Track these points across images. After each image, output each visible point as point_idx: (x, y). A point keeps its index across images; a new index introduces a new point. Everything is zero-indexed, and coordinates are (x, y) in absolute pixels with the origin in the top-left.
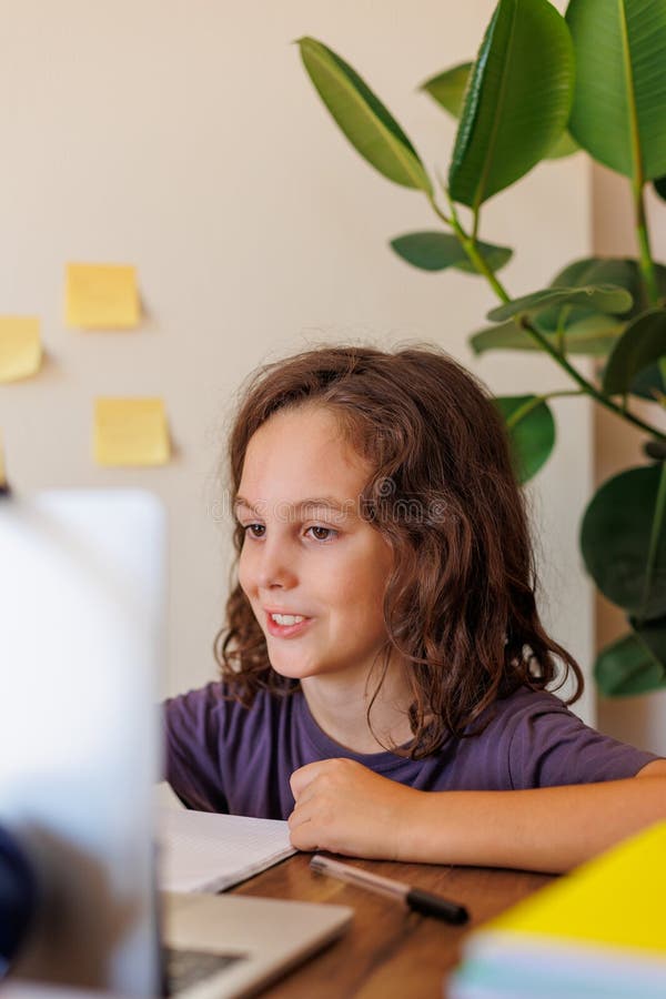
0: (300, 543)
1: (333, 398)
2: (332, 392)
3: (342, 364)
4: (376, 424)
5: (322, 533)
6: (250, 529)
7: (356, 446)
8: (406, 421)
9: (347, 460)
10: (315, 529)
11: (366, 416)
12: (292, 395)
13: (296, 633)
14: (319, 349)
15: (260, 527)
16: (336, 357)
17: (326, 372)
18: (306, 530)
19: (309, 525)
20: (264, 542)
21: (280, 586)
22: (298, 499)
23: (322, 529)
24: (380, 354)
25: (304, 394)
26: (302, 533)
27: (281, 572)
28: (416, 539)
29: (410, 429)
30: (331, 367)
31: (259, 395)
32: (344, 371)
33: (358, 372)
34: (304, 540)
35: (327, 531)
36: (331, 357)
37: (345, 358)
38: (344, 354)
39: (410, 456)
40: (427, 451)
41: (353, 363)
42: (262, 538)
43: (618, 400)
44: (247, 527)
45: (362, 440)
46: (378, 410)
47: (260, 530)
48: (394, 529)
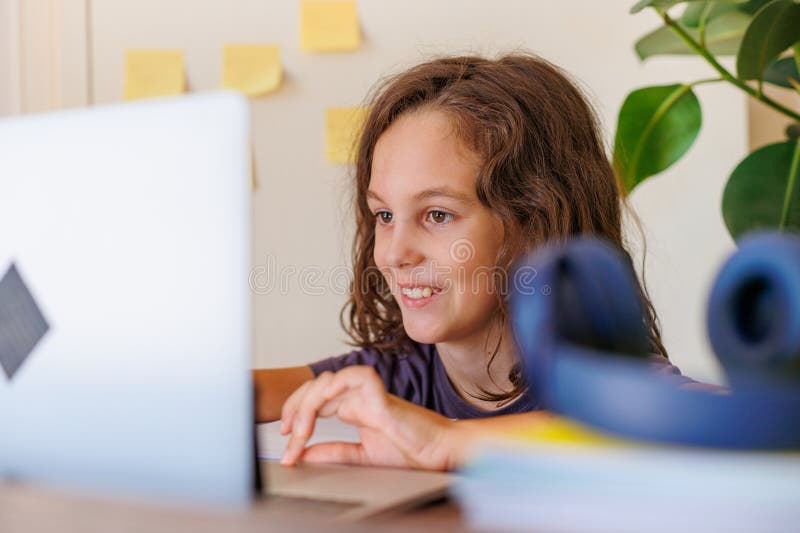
0: (423, 227)
1: (445, 101)
2: (444, 95)
3: (453, 71)
4: (483, 122)
5: (440, 216)
6: (380, 216)
7: (466, 140)
8: (509, 116)
9: (459, 154)
10: (434, 212)
11: (474, 115)
12: (411, 100)
13: (423, 303)
14: (432, 60)
15: (388, 214)
16: (447, 66)
17: (439, 79)
18: (427, 215)
19: (429, 211)
20: (392, 227)
21: (407, 264)
22: (419, 189)
23: (440, 213)
24: (485, 61)
25: (421, 99)
26: (425, 217)
27: (408, 253)
28: (523, 217)
29: (513, 124)
30: (444, 74)
31: (382, 103)
32: (454, 77)
33: (467, 77)
34: (426, 224)
35: (444, 214)
36: (442, 66)
37: (455, 66)
38: (455, 62)
39: (515, 147)
40: (529, 142)
41: (462, 70)
42: (390, 224)
43: (754, 84)
44: (377, 214)
45: (472, 137)
46: (484, 109)
47: (387, 216)
48: (504, 210)
